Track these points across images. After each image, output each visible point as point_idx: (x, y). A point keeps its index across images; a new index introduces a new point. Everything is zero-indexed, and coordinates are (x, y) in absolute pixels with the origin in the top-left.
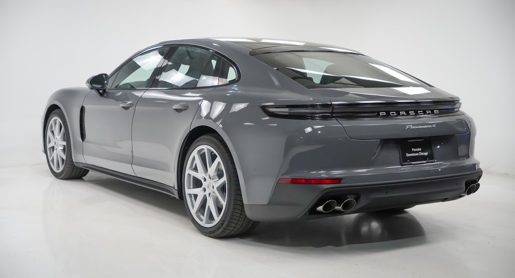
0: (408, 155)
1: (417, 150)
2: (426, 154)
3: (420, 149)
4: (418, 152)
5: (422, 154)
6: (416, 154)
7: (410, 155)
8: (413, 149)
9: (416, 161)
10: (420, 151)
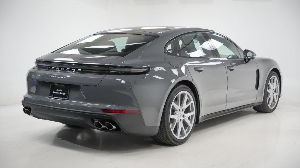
0: (54, 92)
1: (59, 90)
2: (64, 94)
3: (61, 91)
4: (59, 92)
6: (58, 93)
7: (55, 93)
8: (57, 90)
9: (57, 97)
10: (61, 92)
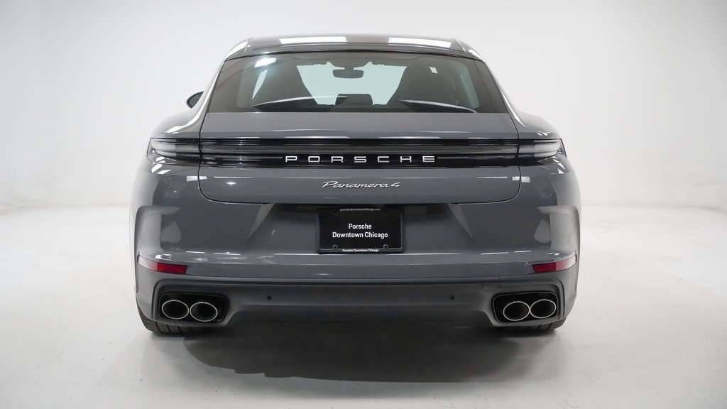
0: (336, 235)
1: (361, 227)
2: (383, 236)
3: (370, 227)
4: (362, 231)
5: (374, 235)
6: (357, 235)
7: (343, 236)
8: (350, 226)
9: (353, 248)
10: (368, 230)
